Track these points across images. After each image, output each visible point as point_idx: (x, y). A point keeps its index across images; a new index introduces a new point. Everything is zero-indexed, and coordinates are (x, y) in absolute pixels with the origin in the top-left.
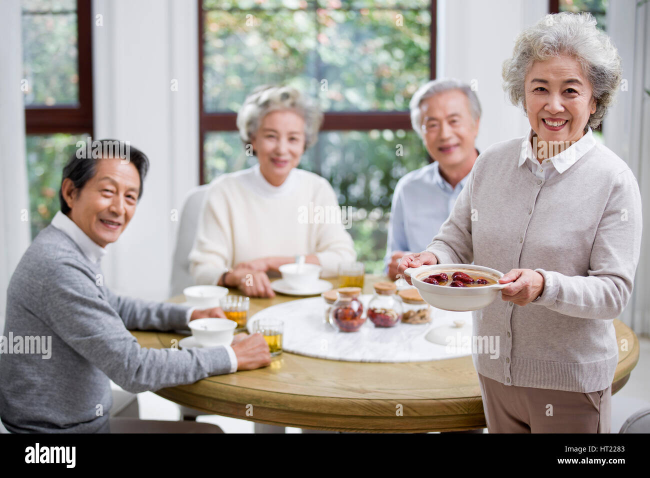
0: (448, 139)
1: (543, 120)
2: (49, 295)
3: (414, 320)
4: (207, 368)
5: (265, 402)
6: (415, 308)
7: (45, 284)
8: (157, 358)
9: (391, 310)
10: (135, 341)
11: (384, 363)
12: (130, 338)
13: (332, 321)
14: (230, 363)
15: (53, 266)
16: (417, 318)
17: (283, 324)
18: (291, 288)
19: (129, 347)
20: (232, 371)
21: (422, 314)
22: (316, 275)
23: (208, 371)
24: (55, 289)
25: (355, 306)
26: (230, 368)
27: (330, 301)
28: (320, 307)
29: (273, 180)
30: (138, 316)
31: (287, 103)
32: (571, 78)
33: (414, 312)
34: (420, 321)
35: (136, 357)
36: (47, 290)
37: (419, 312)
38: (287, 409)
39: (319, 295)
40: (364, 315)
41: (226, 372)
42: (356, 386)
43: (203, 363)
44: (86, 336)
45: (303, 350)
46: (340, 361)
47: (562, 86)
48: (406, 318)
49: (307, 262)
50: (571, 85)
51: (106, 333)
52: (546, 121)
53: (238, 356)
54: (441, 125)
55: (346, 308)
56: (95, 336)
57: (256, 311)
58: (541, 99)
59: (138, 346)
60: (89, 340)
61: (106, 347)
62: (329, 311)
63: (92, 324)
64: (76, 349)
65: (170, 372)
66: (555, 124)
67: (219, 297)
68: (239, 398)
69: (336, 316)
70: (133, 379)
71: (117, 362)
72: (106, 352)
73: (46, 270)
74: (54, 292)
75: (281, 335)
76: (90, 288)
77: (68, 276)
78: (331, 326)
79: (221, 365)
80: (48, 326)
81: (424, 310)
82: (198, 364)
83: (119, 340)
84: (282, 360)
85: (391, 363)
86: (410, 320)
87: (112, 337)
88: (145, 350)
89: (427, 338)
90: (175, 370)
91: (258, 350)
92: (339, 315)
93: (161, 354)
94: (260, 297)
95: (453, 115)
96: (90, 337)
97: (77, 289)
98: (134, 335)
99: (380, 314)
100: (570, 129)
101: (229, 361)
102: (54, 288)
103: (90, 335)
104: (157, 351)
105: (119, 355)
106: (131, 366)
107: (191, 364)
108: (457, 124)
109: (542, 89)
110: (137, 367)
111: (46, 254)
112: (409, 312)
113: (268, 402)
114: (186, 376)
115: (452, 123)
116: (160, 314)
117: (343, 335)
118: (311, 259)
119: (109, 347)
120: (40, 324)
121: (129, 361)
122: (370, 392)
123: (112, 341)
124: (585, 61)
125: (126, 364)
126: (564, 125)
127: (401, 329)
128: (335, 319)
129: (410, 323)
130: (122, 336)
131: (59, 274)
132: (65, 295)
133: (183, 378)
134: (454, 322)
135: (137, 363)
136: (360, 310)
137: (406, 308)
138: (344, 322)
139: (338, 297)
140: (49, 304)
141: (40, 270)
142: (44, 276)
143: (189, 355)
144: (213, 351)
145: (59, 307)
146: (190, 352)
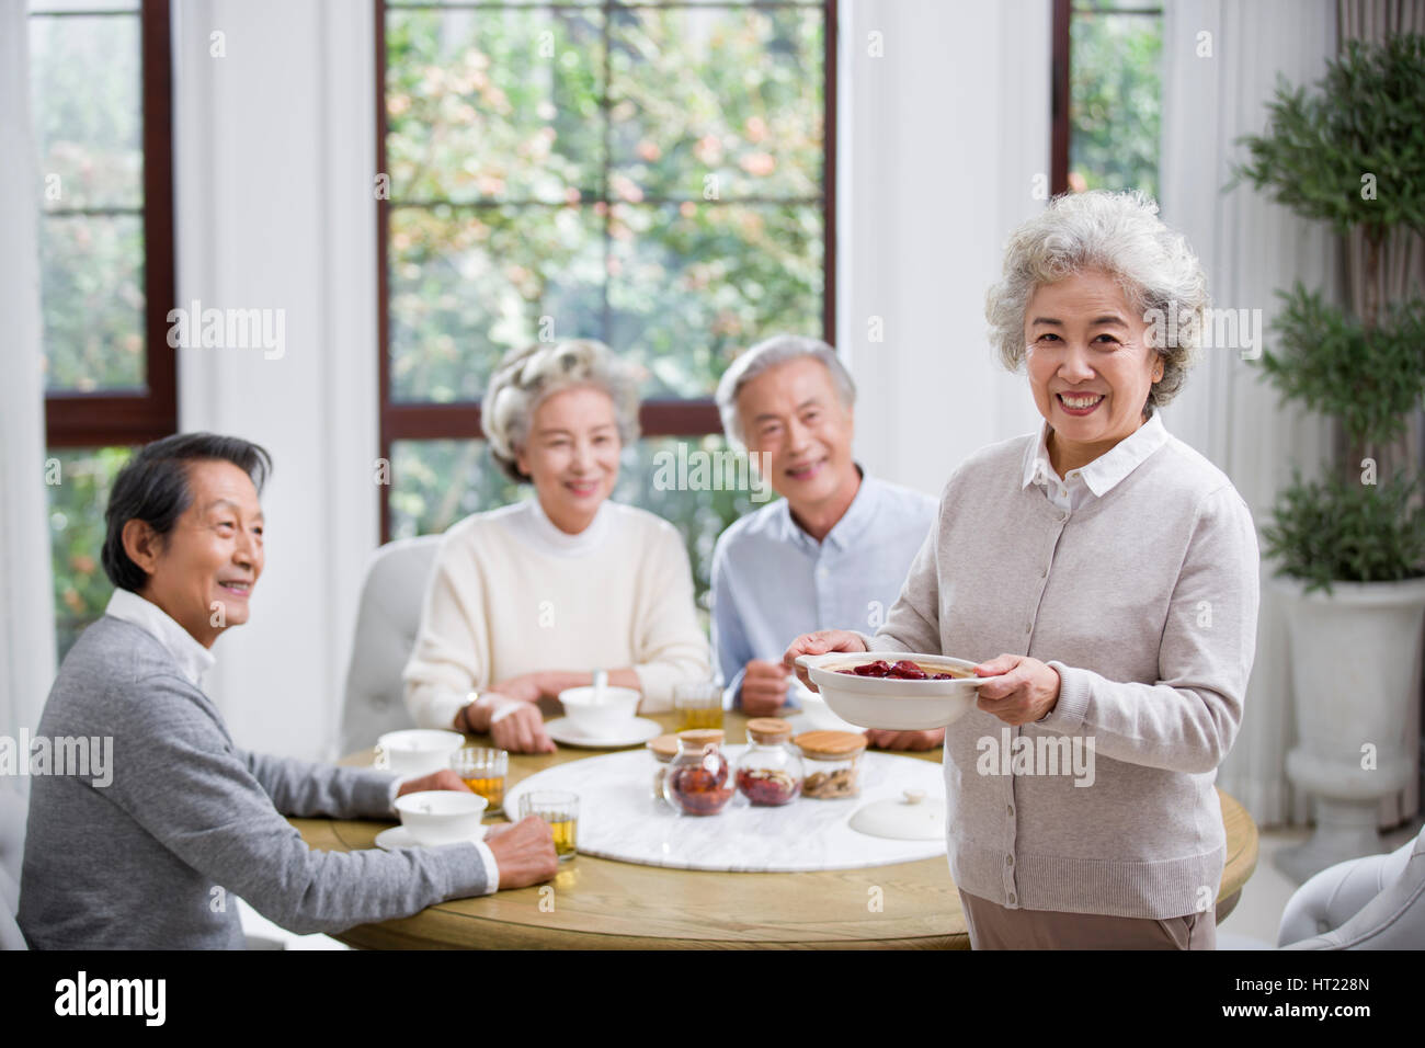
0: (804, 452)
1: (1059, 396)
2: (127, 752)
3: (826, 791)
4: (441, 885)
6: (827, 768)
7: (120, 732)
8: (345, 870)
9: (781, 772)
10: (297, 836)
11: (774, 873)
12: (289, 831)
13: (667, 794)
14: (486, 876)
15: (133, 695)
16: (832, 786)
17: (577, 800)
18: (582, 735)
19: (288, 850)
20: (488, 891)
21: (840, 779)
22: (632, 709)
23: (444, 893)
24: (140, 741)
25: (712, 765)
26: (485, 885)
27: (665, 757)
28: (643, 768)
29: (568, 522)
30: (294, 792)
31: (577, 372)
32: (1104, 314)
33: (824, 776)
34: (837, 793)
35: (302, 868)
36: (125, 743)
37: (834, 775)
39: (641, 746)
40: (730, 783)
41: (477, 893)
42: (724, 917)
43: (433, 877)
44: (202, 828)
45: (620, 852)
46: (689, 870)
47: (1087, 331)
48: (810, 788)
49: (611, 684)
50: (1106, 327)
51: (242, 821)
52: (1063, 397)
53: (499, 860)
54: (786, 427)
55: (695, 770)
56: (220, 829)
57: (519, 779)
58: (1052, 356)
59: (305, 847)
60: (209, 836)
61: (243, 849)
62: (662, 775)
63: (215, 807)
64: (181, 856)
65: (370, 897)
66: (1080, 403)
67: (447, 751)
69: (677, 785)
70: (299, 908)
71: (263, 878)
72: (242, 859)
73: (121, 704)
74: (142, 745)
75: (574, 821)
76: (208, 732)
77: (163, 712)
78: (666, 804)
79: (467, 879)
80: (127, 814)
81: (844, 771)
82: (424, 878)
83: (268, 834)
84: (577, 870)
85: (789, 873)
86: (818, 792)
87: (253, 830)
88: (319, 854)
89: (854, 824)
90: (379, 893)
91: (535, 848)
92: (683, 783)
93: (351, 861)
94: (526, 753)
95: (807, 404)
96: (210, 831)
97: (184, 736)
98: (297, 827)
99: (760, 779)
100: (1110, 412)
101: (483, 872)
102: (138, 738)
103: (210, 827)
104: (344, 857)
105: (268, 864)
106: (294, 884)
107: (410, 879)
108: (817, 420)
109: (1053, 337)
110: (307, 886)
111: (113, 674)
112: (816, 776)
114: (400, 903)
115: (807, 418)
116: (335, 791)
117: (689, 821)
118: (618, 679)
119: (248, 848)
120: (112, 810)
121: (289, 875)
122: (752, 928)
123: (253, 838)
124: (1130, 282)
125: (284, 881)
126: (1096, 405)
127: (801, 810)
128: (673, 791)
129: (818, 797)
130: (273, 828)
131: (146, 712)
132: (160, 749)
133: (395, 907)
134: (906, 794)
135: (305, 880)
136: (723, 773)
137: (811, 768)
138: (692, 797)
139: (681, 749)
140: (128, 771)
141: (108, 705)
142: (116, 717)
143: (405, 862)
144: (451, 854)
145: (148, 775)
146: (408, 855)
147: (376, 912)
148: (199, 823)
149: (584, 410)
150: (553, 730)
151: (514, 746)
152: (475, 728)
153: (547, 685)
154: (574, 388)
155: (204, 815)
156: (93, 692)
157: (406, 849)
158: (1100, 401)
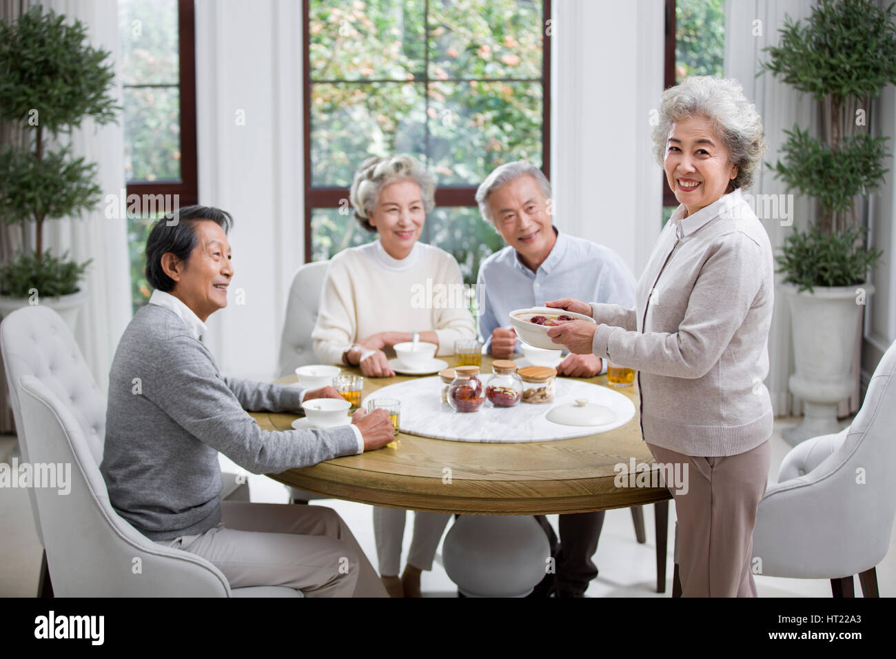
0: (528, 228)
1: (678, 181)
2: (163, 377)
3: (535, 399)
4: (333, 449)
5: (383, 484)
6: (535, 386)
7: (159, 366)
8: (281, 440)
9: (510, 389)
10: (254, 422)
11: (505, 443)
12: (250, 419)
13: (449, 400)
14: (357, 444)
15: (166, 346)
16: (538, 397)
17: (399, 403)
18: (406, 368)
20: (358, 453)
21: (542, 393)
22: (433, 354)
23: (335, 452)
24: (169, 372)
25: (474, 385)
26: (356, 449)
27: (448, 380)
28: (436, 387)
29: (396, 252)
30: (248, 397)
31: (402, 172)
32: (702, 138)
33: (533, 391)
34: (541, 400)
35: (257, 438)
36: (162, 372)
37: (539, 390)
38: (405, 491)
39: (435, 374)
40: (483, 395)
41: (352, 454)
42: (476, 467)
43: (328, 444)
44: (203, 418)
45: (420, 431)
46: (459, 441)
47: (693, 147)
48: (526, 397)
49: (421, 341)
50: (702, 146)
51: (224, 413)
52: (681, 182)
53: (364, 436)
54: (518, 215)
55: (464, 387)
56: (213, 418)
57: (371, 391)
58: (675, 159)
59: (259, 428)
60: (207, 422)
61: (226, 429)
62: (446, 390)
63: (208, 407)
64: (192, 433)
65: (295, 454)
66: (687, 185)
67: (332, 376)
68: (355, 480)
69: (454, 396)
70: (256, 460)
71: (236, 444)
72: (225, 434)
73: (160, 351)
74: (170, 373)
75: (398, 415)
76: (207, 367)
77: (182, 356)
78: (449, 405)
79: (347, 446)
80: (162, 410)
81: (545, 388)
82: (324, 445)
83: (238, 421)
84: (399, 441)
85: (513, 443)
86: (530, 399)
87: (231, 418)
88: (267, 433)
89: (549, 417)
90: (300, 453)
91: (380, 427)
92: (457, 395)
93: (285, 436)
94: (379, 377)
96: (208, 419)
97: (192, 369)
98: (254, 417)
99: (499, 392)
100: (703, 192)
101: (356, 442)
102: (169, 369)
103: (208, 417)
104: (280, 433)
105: (239, 437)
106: (253, 447)
107: (316, 445)
108: (534, 210)
109: (677, 149)
110: (260, 448)
111: (156, 335)
112: (530, 391)
113: (386, 485)
114: (311, 457)
115: (528, 210)
116: (271, 396)
117: (461, 415)
118: (426, 338)
119: (228, 428)
120: (154, 408)
121: (250, 442)
122: (491, 473)
123: (231, 423)
125: (248, 446)
126: (696, 186)
127: (520, 409)
128: (452, 399)
129: (530, 403)
130: (241, 418)
131: (173, 355)
132: (180, 377)
133: (308, 460)
134: (576, 401)
135: (259, 445)
136: (479, 389)
137: (526, 386)
138: (462, 402)
139: (456, 376)
140: (163, 387)
141: (152, 352)
142: (157, 358)
143: (313, 435)
144: (339, 432)
145: (174, 389)
146: (315, 432)
147: (298, 463)
148: (202, 415)
149: (406, 193)
150: (392, 366)
151: (371, 374)
152: (351, 364)
153: (389, 339)
154: (401, 181)
155: (204, 411)
156: (145, 345)
157: (314, 429)
158: (698, 185)
